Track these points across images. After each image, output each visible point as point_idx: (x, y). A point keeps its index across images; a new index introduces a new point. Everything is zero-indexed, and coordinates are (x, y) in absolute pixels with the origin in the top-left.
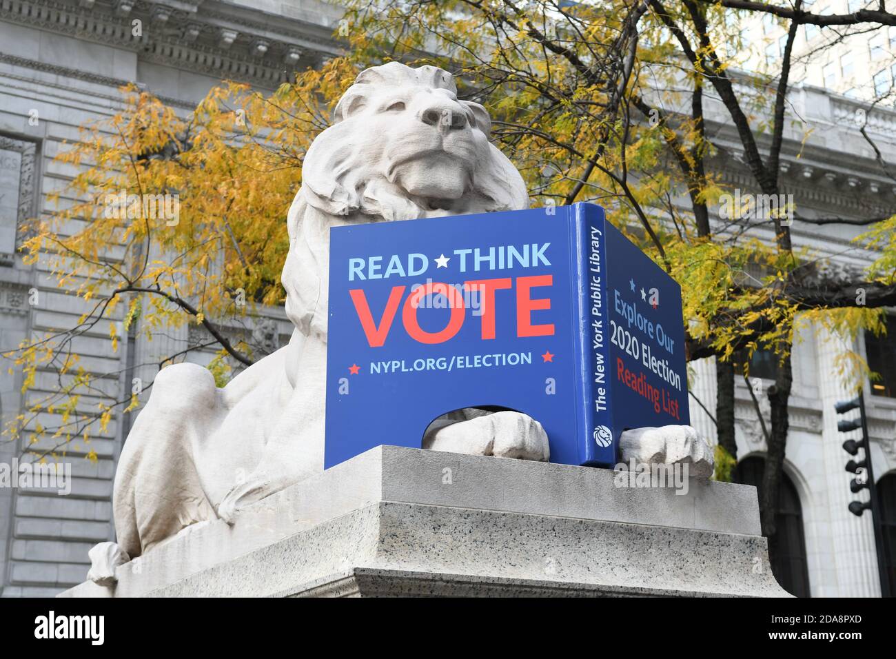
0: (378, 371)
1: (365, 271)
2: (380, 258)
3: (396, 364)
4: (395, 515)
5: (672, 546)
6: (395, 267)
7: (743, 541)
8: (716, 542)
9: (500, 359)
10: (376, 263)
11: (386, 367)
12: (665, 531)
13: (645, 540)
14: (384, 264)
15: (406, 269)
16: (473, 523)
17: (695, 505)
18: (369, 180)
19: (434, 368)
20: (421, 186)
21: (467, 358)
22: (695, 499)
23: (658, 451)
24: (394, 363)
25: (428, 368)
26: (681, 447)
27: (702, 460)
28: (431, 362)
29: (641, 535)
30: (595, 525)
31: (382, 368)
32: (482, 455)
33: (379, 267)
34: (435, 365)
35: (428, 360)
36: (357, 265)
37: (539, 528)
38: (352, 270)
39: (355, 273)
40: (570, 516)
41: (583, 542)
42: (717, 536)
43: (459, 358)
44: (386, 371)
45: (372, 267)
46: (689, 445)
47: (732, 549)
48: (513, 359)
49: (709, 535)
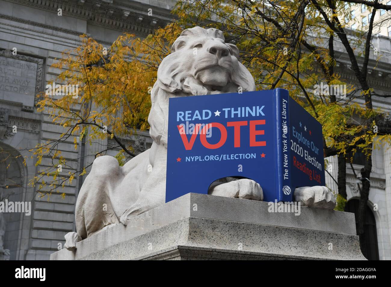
0: (189, 160)
1: (184, 117)
2: (190, 112)
3: (197, 158)
4: (196, 223)
5: (316, 239)
6: (197, 115)
7: (348, 237)
8: (336, 237)
9: (242, 156)
10: (189, 114)
11: (193, 159)
12: (314, 232)
13: (305, 236)
14: (192, 114)
15: (202, 116)
16: (230, 227)
17: (327, 221)
18: (186, 78)
19: (213, 160)
20: (209, 80)
21: (228, 155)
22: (327, 218)
23: (311, 197)
24: (196, 157)
25: (211, 160)
26: (321, 196)
27: (330, 201)
28: (212, 157)
29: (303, 234)
30: (283, 229)
31: (191, 159)
32: (234, 198)
33: (190, 115)
34: (214, 158)
35: (211, 156)
36: (180, 114)
37: (258, 230)
38: (178, 117)
39: (180, 118)
40: (272, 224)
41: (277, 236)
42: (337, 235)
43: (224, 155)
44: (193, 161)
45: (187, 116)
46: (324, 195)
47: (343, 240)
48: (248, 156)
49: (333, 234)
